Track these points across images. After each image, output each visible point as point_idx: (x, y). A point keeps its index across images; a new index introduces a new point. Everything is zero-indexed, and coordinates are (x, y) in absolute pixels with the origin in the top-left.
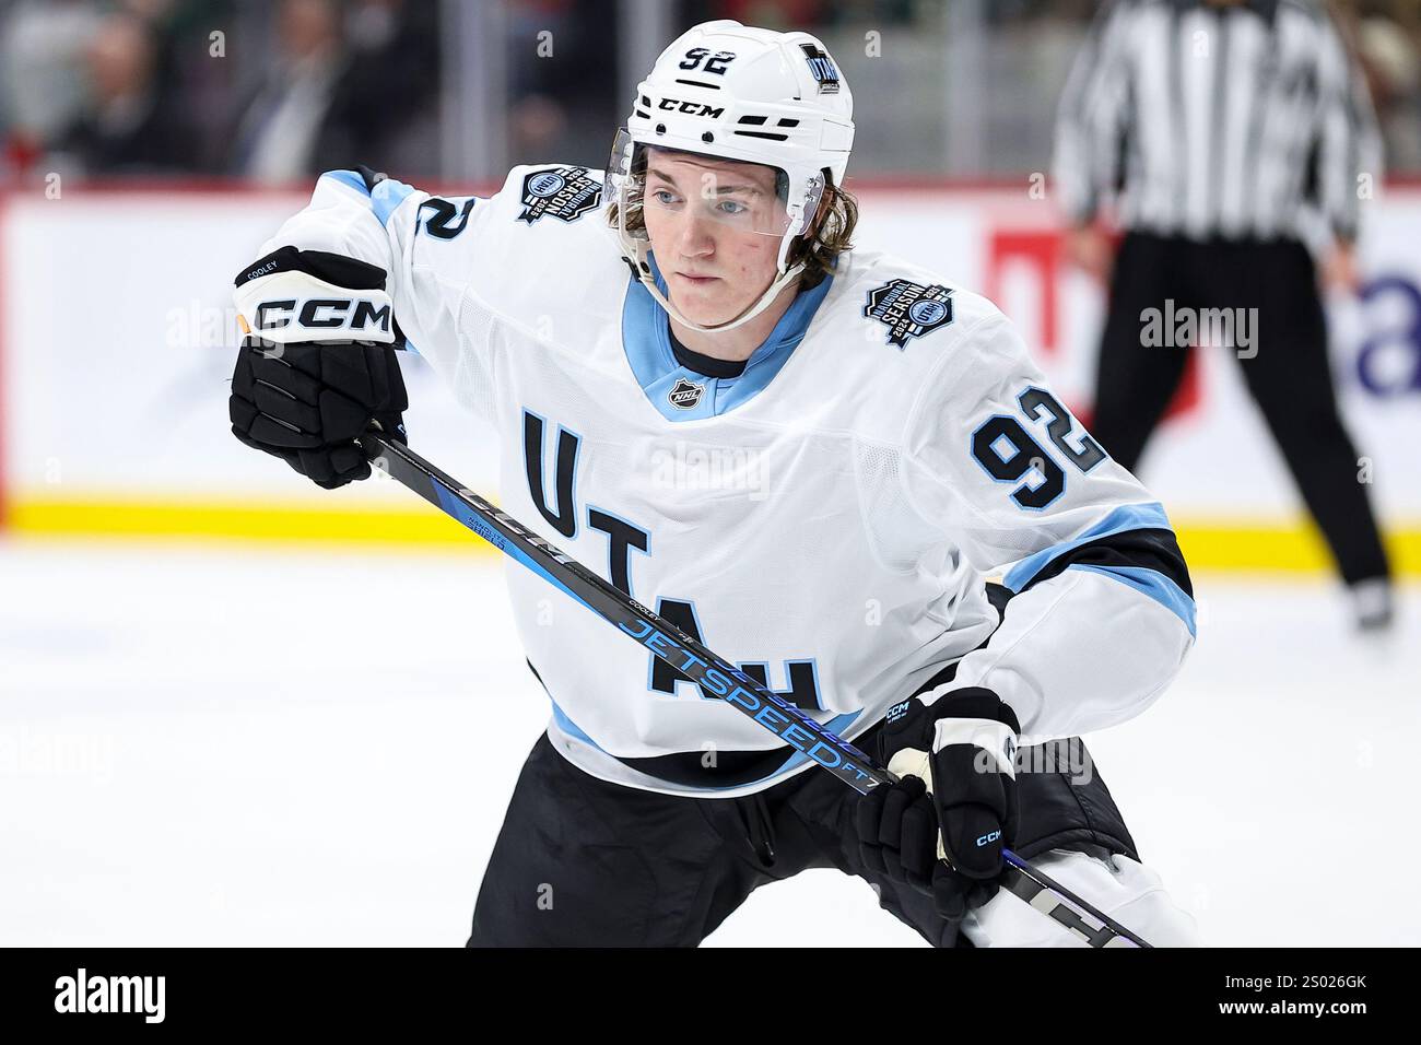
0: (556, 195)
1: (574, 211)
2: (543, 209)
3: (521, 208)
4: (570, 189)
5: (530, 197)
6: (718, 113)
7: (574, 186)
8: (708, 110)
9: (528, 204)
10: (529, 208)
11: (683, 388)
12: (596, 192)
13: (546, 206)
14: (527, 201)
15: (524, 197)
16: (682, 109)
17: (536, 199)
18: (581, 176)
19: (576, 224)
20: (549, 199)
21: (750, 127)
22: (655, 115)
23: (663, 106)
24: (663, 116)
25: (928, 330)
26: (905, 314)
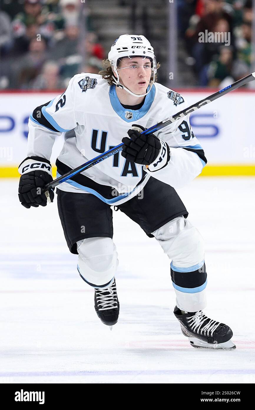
0: (87, 84)
1: (93, 86)
2: (87, 88)
3: (82, 90)
4: (89, 82)
5: (82, 87)
6: (144, 47)
7: (89, 81)
8: (142, 47)
9: (83, 88)
10: (83, 89)
12: (94, 80)
13: (87, 87)
14: (82, 88)
15: (81, 87)
16: (137, 47)
17: (84, 87)
18: (89, 78)
19: (95, 88)
20: (86, 85)
21: (149, 50)
22: (130, 50)
23: (132, 47)
24: (133, 49)
25: (180, 103)
26: (176, 99)
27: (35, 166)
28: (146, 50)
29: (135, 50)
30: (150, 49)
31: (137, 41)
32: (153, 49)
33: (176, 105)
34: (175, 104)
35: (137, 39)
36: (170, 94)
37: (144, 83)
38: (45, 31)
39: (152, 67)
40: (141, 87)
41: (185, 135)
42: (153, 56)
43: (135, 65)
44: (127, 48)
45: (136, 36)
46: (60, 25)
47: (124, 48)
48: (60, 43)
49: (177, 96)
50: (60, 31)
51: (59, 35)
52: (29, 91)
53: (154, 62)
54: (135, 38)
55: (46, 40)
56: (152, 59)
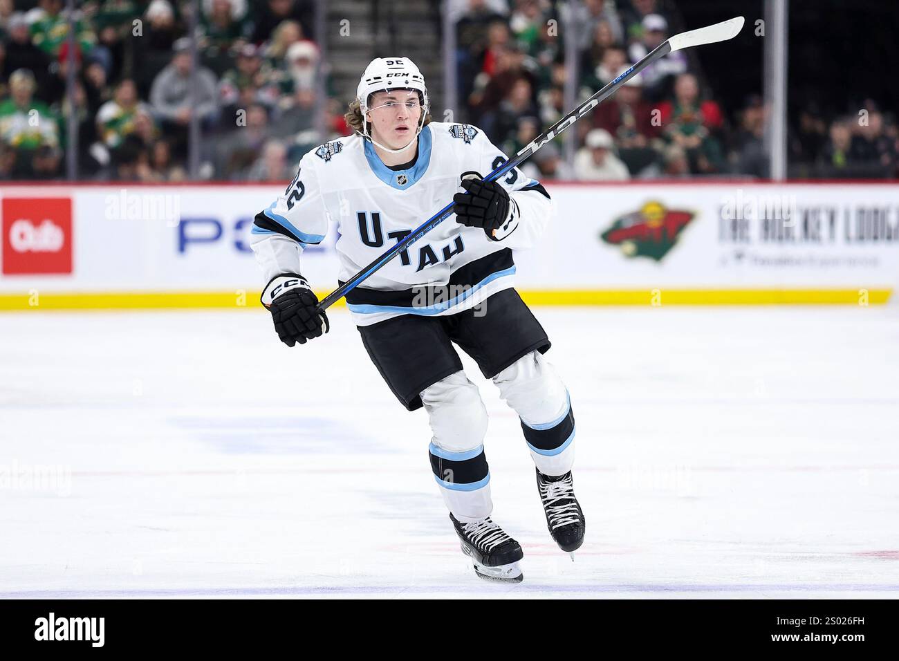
3: (324, 160)
4: (330, 147)
5: (323, 156)
6: (407, 75)
8: (404, 74)
10: (326, 158)
11: (399, 178)
13: (330, 154)
16: (396, 75)
17: (325, 155)
20: (328, 152)
21: (415, 79)
22: (385, 80)
23: (388, 76)
24: (389, 79)
25: (473, 137)
26: (465, 134)
27: (290, 284)
28: (410, 78)
29: (392, 79)
30: (417, 77)
31: (395, 65)
32: (423, 77)
33: (469, 142)
34: (467, 142)
35: (395, 63)
36: (453, 131)
37: (406, 129)
38: (266, 96)
39: (422, 103)
40: (401, 136)
41: (508, 178)
42: (423, 88)
43: (392, 102)
44: (380, 78)
45: (394, 59)
46: (288, 87)
47: (375, 78)
48: (288, 113)
49: (464, 129)
50: (287, 96)
51: (286, 103)
52: (243, 182)
53: (425, 97)
54: (393, 62)
55: (268, 109)
56: (421, 92)
